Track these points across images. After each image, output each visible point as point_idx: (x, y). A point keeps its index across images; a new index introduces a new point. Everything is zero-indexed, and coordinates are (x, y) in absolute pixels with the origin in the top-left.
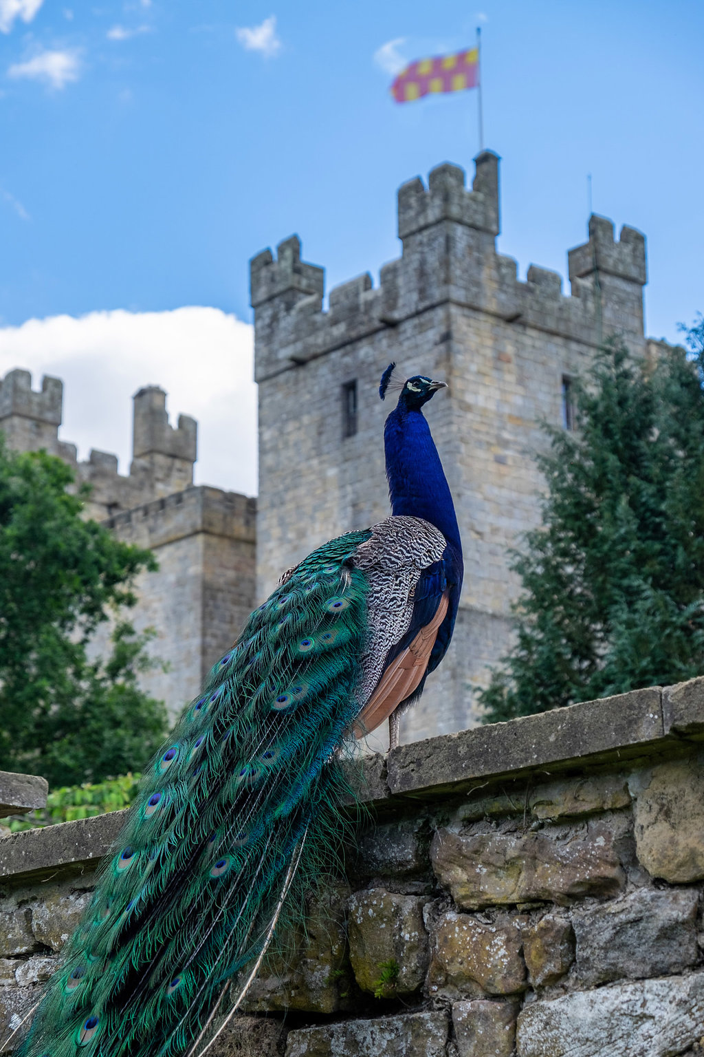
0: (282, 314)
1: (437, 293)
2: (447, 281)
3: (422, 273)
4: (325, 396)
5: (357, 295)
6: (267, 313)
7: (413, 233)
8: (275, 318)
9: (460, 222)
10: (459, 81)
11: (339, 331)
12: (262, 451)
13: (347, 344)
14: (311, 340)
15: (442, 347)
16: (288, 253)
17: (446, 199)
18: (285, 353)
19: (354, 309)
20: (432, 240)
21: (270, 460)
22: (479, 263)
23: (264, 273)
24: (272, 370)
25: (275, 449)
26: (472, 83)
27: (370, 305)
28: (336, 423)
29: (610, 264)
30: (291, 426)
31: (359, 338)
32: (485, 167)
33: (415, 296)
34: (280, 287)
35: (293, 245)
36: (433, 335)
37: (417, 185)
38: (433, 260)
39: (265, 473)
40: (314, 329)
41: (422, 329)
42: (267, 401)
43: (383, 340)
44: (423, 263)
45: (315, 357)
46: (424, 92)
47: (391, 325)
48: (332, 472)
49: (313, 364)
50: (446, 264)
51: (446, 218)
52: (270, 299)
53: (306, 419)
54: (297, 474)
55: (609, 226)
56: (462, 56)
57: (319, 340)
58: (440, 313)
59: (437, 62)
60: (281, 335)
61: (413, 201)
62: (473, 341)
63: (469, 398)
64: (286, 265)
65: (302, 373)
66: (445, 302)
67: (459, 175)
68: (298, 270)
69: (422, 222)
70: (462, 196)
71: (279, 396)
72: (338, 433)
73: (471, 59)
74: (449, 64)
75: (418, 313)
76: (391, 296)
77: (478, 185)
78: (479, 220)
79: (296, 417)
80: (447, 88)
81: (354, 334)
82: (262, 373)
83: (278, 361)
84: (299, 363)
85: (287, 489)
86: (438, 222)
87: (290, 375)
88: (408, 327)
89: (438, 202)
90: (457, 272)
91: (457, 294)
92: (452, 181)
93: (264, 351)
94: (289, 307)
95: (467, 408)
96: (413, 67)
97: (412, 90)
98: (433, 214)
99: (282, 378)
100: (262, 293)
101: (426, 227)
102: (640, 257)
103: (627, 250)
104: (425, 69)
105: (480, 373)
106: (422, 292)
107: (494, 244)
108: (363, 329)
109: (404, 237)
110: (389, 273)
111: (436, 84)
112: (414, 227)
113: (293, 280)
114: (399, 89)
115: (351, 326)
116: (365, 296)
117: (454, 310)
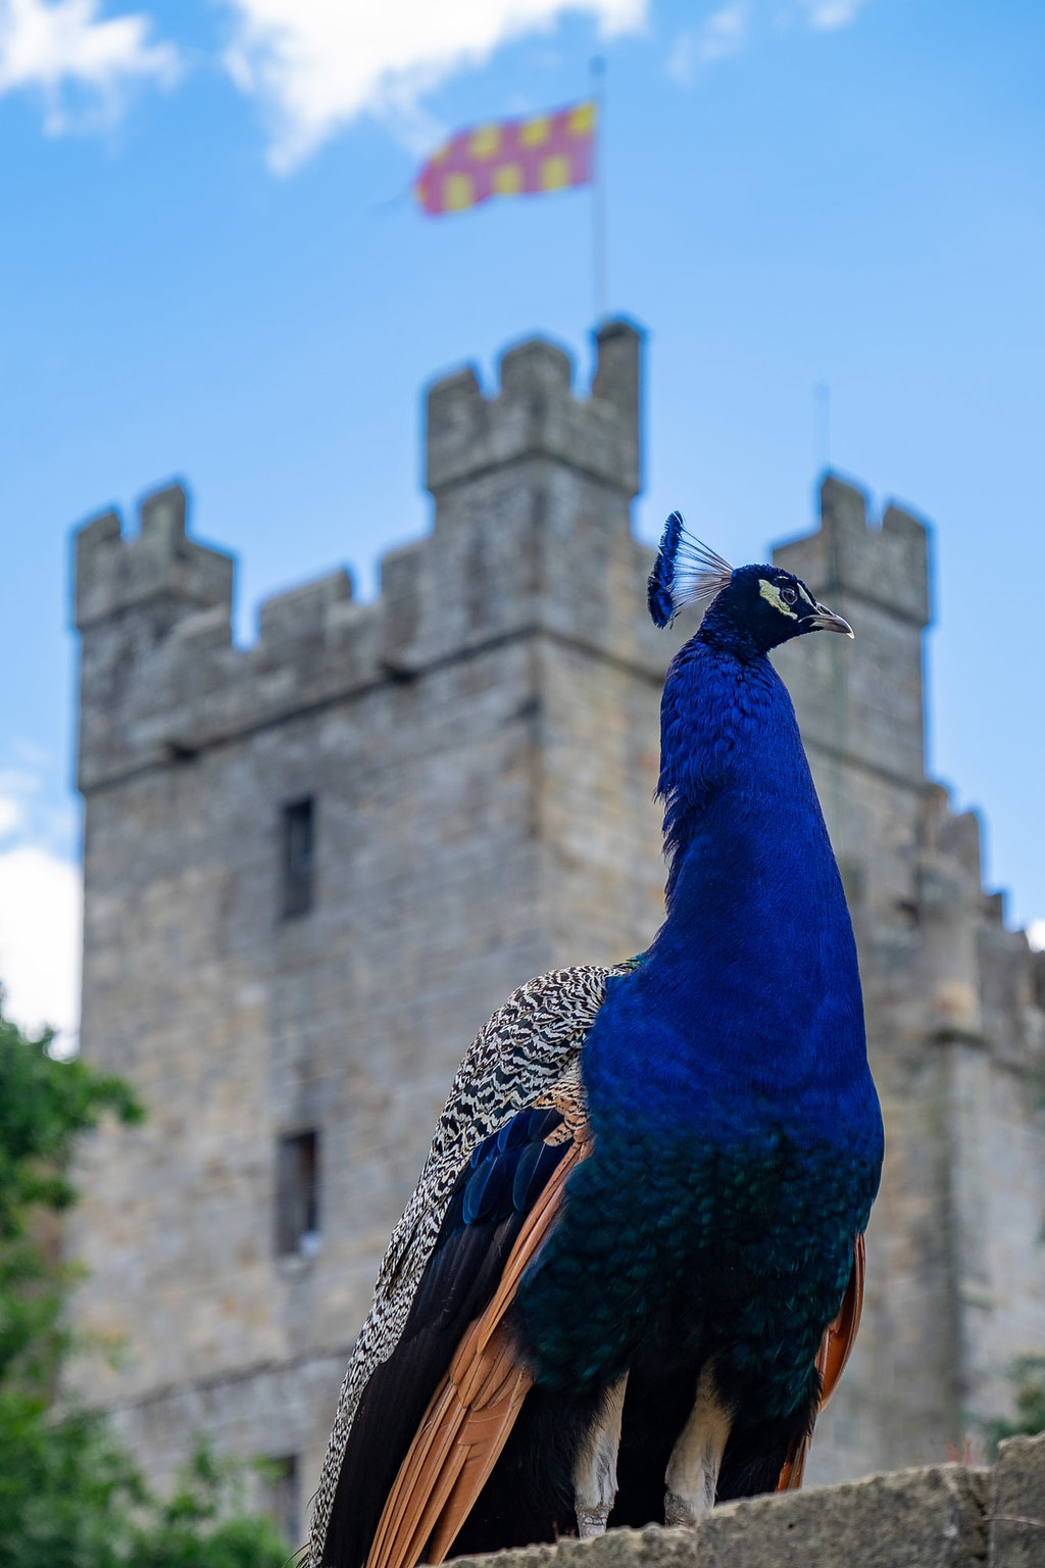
0: (144, 644)
1: (510, 613)
2: (534, 586)
3: (476, 568)
4: (240, 828)
5: (320, 608)
6: (109, 645)
7: (457, 482)
8: (127, 658)
9: (563, 461)
10: (555, 170)
11: (279, 687)
12: (91, 943)
13: (298, 716)
14: (209, 705)
15: (519, 732)
16: (163, 517)
17: (538, 410)
18: (149, 734)
19: (314, 642)
20: (501, 497)
21: (106, 964)
22: (601, 554)
23: (105, 559)
24: (116, 768)
25: (118, 942)
26: (581, 176)
27: (350, 635)
28: (264, 886)
29: (860, 576)
30: (156, 893)
31: (324, 706)
32: (617, 350)
33: (457, 618)
34: (140, 589)
35: (173, 500)
36: (498, 702)
37: (466, 381)
38: (503, 540)
39: (95, 992)
40: (219, 682)
41: (471, 689)
42: (101, 837)
43: (381, 710)
44: (479, 546)
45: (219, 743)
46: (483, 194)
47: (401, 678)
48: (252, 996)
49: (212, 760)
50: (532, 548)
51: (534, 453)
52: (118, 614)
53: (193, 878)
54: (168, 998)
55: (858, 498)
56: (561, 120)
57: (230, 707)
58: (515, 657)
59: (511, 132)
60: (139, 694)
61: (460, 413)
62: (584, 720)
63: (576, 844)
64: (158, 542)
65: (188, 777)
66: (529, 632)
67: (564, 363)
68: (184, 552)
69: (478, 456)
70: (568, 407)
71: (131, 827)
72: (269, 910)
73: (579, 125)
74: (535, 135)
75: (465, 655)
76: (402, 612)
77: (602, 384)
78: (602, 462)
79: (170, 870)
80: (531, 186)
81: (312, 695)
82: (92, 772)
83: (126, 750)
84: (182, 754)
85: (144, 1030)
86: (519, 459)
87: (161, 781)
88: (440, 685)
89: (517, 416)
90: (556, 567)
91: (556, 616)
92: (548, 374)
93: (98, 726)
94: (161, 633)
95: (569, 864)
96: (461, 142)
97: (458, 189)
98: (505, 441)
99: (138, 788)
100: (100, 601)
101: (489, 469)
102: (921, 568)
103: (896, 550)
104: (485, 146)
105: (599, 792)
106: (477, 611)
107: (628, 515)
108: (334, 686)
109: (440, 489)
110: (398, 568)
111: (508, 178)
112: (459, 468)
113: (171, 575)
114: (431, 185)
115: (306, 676)
116: (338, 616)
117: (549, 652)
